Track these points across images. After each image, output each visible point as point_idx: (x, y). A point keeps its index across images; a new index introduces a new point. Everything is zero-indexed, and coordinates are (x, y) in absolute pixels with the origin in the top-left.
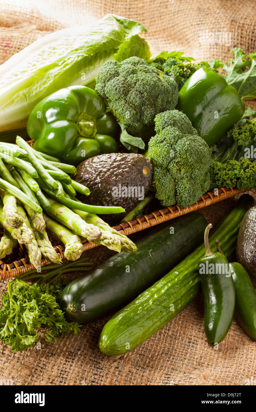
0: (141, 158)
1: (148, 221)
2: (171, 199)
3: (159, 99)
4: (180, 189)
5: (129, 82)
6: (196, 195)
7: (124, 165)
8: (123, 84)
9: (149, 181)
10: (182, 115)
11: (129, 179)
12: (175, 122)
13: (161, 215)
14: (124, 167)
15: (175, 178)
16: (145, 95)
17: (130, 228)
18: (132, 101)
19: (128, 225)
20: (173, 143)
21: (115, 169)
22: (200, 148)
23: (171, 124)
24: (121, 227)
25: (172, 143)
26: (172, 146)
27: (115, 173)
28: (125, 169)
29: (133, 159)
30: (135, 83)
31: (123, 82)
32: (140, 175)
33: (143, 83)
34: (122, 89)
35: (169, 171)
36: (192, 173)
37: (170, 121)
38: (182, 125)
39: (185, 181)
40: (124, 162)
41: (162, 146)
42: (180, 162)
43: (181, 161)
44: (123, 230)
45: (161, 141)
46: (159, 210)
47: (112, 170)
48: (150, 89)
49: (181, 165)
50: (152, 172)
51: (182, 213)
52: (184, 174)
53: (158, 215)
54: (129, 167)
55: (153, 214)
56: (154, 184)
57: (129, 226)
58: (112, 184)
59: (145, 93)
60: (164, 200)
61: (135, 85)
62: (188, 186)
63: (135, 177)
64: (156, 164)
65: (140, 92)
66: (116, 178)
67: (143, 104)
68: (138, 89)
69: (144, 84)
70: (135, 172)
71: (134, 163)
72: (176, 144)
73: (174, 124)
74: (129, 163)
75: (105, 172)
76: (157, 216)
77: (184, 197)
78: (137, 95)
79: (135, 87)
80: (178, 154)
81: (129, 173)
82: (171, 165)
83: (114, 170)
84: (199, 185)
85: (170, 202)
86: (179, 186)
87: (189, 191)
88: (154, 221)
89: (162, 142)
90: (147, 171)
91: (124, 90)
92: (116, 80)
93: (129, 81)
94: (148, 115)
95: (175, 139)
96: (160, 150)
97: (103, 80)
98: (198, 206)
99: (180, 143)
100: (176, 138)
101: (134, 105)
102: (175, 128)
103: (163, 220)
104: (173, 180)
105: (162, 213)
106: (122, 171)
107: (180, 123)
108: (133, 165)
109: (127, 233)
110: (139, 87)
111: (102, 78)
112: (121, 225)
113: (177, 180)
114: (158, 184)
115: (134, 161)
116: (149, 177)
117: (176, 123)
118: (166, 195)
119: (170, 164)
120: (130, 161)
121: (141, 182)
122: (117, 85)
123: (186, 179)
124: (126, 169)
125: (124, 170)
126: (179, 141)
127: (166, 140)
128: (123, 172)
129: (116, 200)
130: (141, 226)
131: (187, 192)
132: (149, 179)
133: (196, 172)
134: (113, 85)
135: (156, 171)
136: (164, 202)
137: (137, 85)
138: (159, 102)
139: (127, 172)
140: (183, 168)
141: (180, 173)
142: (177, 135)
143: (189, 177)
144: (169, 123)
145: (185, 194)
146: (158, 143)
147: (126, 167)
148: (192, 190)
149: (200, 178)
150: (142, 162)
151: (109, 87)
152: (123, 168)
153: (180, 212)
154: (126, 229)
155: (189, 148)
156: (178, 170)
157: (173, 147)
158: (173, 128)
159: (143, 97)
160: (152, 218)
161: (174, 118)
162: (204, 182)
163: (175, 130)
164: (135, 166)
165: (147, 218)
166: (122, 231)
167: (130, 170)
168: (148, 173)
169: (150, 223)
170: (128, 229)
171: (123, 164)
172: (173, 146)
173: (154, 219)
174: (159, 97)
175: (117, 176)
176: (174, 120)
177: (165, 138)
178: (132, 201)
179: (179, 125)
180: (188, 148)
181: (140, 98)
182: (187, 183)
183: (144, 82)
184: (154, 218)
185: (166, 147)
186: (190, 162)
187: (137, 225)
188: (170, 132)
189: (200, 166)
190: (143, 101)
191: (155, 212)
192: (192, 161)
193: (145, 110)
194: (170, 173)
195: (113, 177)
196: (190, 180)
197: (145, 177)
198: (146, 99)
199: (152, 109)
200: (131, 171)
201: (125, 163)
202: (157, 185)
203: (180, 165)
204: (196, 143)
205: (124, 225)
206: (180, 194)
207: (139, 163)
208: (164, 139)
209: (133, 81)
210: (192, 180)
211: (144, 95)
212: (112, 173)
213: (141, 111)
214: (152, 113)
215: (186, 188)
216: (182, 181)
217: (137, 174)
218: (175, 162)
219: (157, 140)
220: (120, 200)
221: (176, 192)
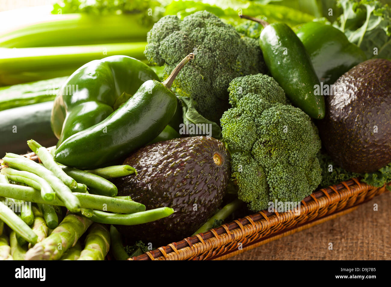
0: (209, 140)
1: (228, 232)
2: (263, 199)
3: (239, 61)
4: (273, 181)
5: (194, 37)
6: (299, 189)
7: (184, 152)
8: (185, 38)
9: (224, 173)
10: (267, 78)
11: (193, 171)
12: (257, 89)
13: (250, 223)
14: (183, 155)
15: (264, 166)
16: (218, 53)
17: (200, 243)
18: (199, 61)
19: (196, 240)
20: (256, 116)
21: (170, 160)
22: (297, 120)
23: (251, 91)
24: (186, 242)
25: (254, 116)
26: (254, 121)
27: (170, 165)
28: (185, 157)
29: (196, 142)
30: (203, 38)
31: (185, 36)
32: (209, 165)
33: (214, 37)
34: (183, 46)
35: (253, 158)
36: (289, 157)
37: (249, 86)
38: (268, 92)
39: (279, 168)
40: (182, 148)
41: (239, 120)
42: (269, 142)
43: (270, 140)
44: (189, 246)
45: (237, 114)
46: (246, 216)
47: (165, 161)
48: (224, 45)
49: (271, 146)
50: (228, 160)
51: (282, 218)
52: (277, 158)
53: (245, 223)
54: (191, 154)
55: (238, 222)
56: (234, 178)
57: (199, 241)
58: (168, 181)
59: (218, 50)
60: (251, 202)
61: (203, 41)
62: (284, 175)
63: (201, 168)
64: (234, 149)
65: (210, 49)
66: (173, 172)
67: (214, 65)
68: (207, 45)
69: (215, 39)
70: (201, 161)
71: (197, 148)
72: (260, 117)
73: (256, 90)
74: (191, 149)
75: (156, 166)
76: (244, 225)
77: (281, 193)
78: (205, 53)
79: (203, 43)
80: (265, 131)
81: (191, 163)
82: (256, 146)
83: (168, 161)
84: (303, 174)
85: (261, 204)
86: (272, 177)
87: (286, 182)
88: (238, 232)
89: (240, 115)
90: (221, 158)
91: (187, 46)
92: (175, 34)
93: (194, 35)
94: (222, 81)
95: (258, 110)
96: (236, 127)
97: (157, 38)
98: (306, 207)
99: (266, 114)
100: (260, 108)
101: (202, 67)
102: (258, 96)
103: (252, 230)
104: (261, 170)
105: (251, 220)
106: (181, 160)
107: (264, 89)
108: (197, 151)
109: (196, 251)
110: (208, 42)
111: (155, 35)
112: (185, 239)
113: (268, 168)
114: (239, 177)
115: (198, 145)
116: (223, 168)
117: (259, 89)
118: (253, 193)
119: (254, 147)
120: (191, 146)
121: (211, 175)
122: (176, 40)
123: (281, 165)
124: (187, 158)
125: (184, 160)
126: (265, 111)
127: (245, 112)
128: (183, 162)
129: (177, 205)
130: (219, 240)
131: (285, 184)
132: (225, 170)
133: (294, 154)
134: (171, 40)
135: (233, 158)
136: (252, 204)
137: (205, 40)
138: (239, 65)
139: (189, 162)
140: (274, 150)
141: (271, 158)
142: (261, 103)
143: (285, 162)
144: (248, 89)
145: (281, 187)
146: (234, 117)
147: (186, 155)
148: (292, 181)
149: (302, 164)
150: (210, 145)
151: (165, 44)
152: (182, 157)
153: (279, 217)
154: (194, 245)
155: (280, 120)
156: (267, 153)
157: (256, 121)
158: (254, 96)
159: (215, 56)
160: (235, 228)
161: (256, 83)
162: (311, 170)
163: (258, 97)
164: (199, 152)
165: (226, 228)
166: (188, 248)
167: (192, 159)
168: (222, 162)
169: (231, 235)
170: (197, 244)
171: (181, 152)
172: (256, 119)
173: (239, 230)
174: (238, 58)
175: (173, 168)
176: (255, 86)
177: (244, 110)
178: (201, 205)
179: (263, 91)
180: (278, 121)
181: (209, 57)
182: (284, 172)
183: (216, 36)
184: (238, 227)
185: (246, 121)
186: (284, 140)
187: (211, 239)
188: (250, 101)
189: (301, 146)
190: (215, 62)
191: (239, 219)
192: (286, 139)
193: (218, 76)
194: (255, 160)
195: (168, 172)
196: (287, 167)
197: (217, 168)
198: (218, 59)
199: (227, 74)
200: (194, 161)
201: (184, 149)
202: (237, 178)
203: (269, 146)
204: (291, 113)
205: (190, 240)
206: (274, 189)
207: (206, 148)
208: (243, 112)
209: (199, 35)
210: (290, 168)
211: (216, 54)
212: (166, 166)
213: (211, 77)
214: (227, 79)
215: (281, 178)
216: (274, 169)
217: (204, 163)
218: (261, 143)
219: (232, 113)
220: (183, 205)
221: (268, 188)
